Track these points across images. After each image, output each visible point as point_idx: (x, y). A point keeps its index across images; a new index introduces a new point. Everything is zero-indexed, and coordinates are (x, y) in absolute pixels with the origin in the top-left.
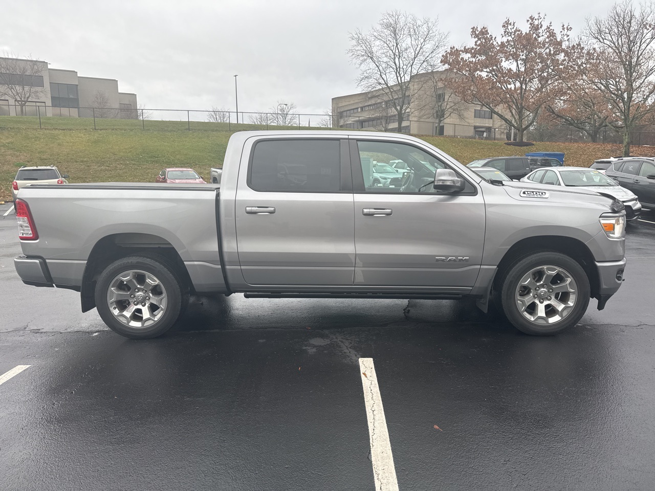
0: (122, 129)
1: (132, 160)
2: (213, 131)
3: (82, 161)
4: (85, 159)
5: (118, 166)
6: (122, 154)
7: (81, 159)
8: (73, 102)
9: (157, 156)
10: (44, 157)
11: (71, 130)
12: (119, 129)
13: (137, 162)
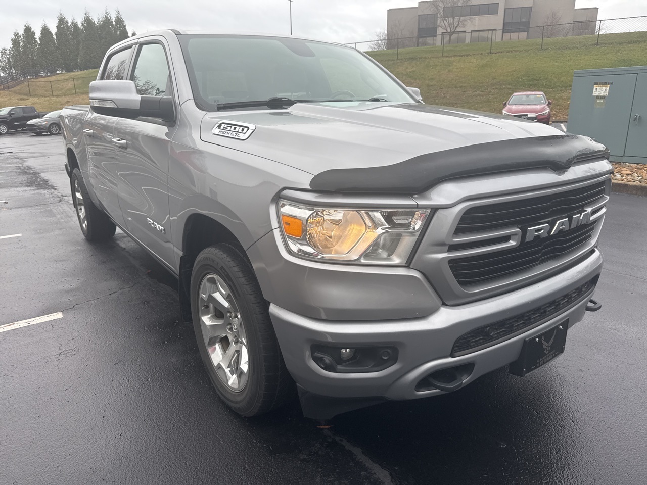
0: (517, 51)
1: (509, 85)
2: (630, 43)
3: (461, 87)
4: (464, 85)
5: (493, 91)
6: (502, 78)
7: (461, 85)
8: (523, 26)
9: (538, 79)
10: (431, 84)
11: (468, 56)
12: (515, 51)
13: (514, 86)
